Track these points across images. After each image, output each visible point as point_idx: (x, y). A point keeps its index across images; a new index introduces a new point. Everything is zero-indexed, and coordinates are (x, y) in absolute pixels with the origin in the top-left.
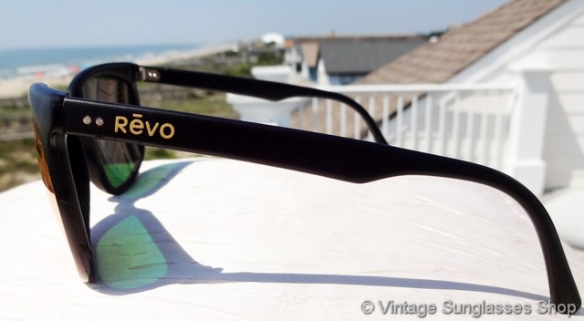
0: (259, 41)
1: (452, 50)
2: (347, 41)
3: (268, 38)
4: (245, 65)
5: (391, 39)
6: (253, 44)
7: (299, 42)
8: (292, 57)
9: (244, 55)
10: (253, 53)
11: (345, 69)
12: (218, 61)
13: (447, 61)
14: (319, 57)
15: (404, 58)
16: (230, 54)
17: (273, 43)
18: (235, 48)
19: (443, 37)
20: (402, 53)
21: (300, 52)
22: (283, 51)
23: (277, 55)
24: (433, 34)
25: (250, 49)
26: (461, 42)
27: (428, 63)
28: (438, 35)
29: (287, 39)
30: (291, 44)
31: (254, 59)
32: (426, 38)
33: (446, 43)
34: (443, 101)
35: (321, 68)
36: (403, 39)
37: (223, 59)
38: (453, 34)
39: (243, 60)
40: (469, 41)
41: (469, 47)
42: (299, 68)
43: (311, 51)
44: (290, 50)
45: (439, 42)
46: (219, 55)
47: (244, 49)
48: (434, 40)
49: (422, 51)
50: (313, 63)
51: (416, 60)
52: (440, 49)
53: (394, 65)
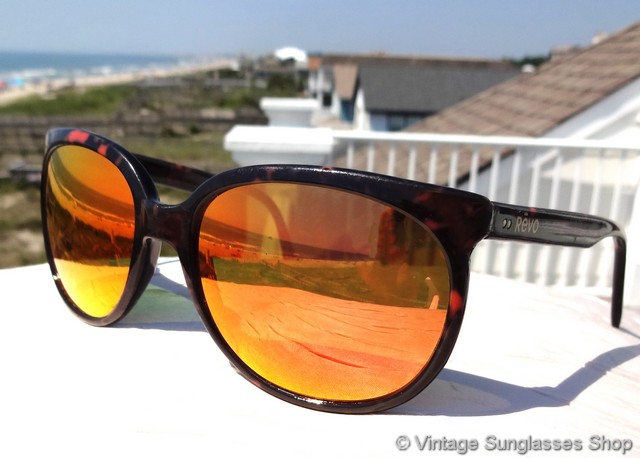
0: (271, 57)
1: (555, 87)
2: (402, 63)
3: (283, 54)
4: (248, 92)
5: (465, 65)
6: (261, 61)
7: (329, 61)
8: (318, 84)
9: (248, 75)
10: (261, 75)
11: (395, 105)
12: (208, 82)
13: (547, 102)
14: (357, 86)
15: (484, 95)
16: (227, 74)
17: (291, 61)
18: (235, 66)
19: (544, 67)
20: (482, 88)
21: (330, 78)
22: (305, 74)
23: (297, 78)
24: (527, 61)
25: (257, 67)
26: (570, 75)
27: (520, 104)
28: (537, 62)
29: (311, 56)
30: (317, 63)
31: (262, 84)
32: (516, 65)
33: (547, 76)
34: (537, 163)
35: (360, 102)
36: (483, 65)
37: (216, 81)
38: (558, 63)
39: (247, 83)
40: (582, 75)
41: (583, 83)
42: (327, 101)
43: (346, 76)
44: (316, 74)
45: (537, 73)
46: (210, 74)
47: (247, 67)
48: (528, 69)
49: (511, 86)
50: (348, 94)
51: (501, 100)
52: (541, 85)
53: (466, 104)
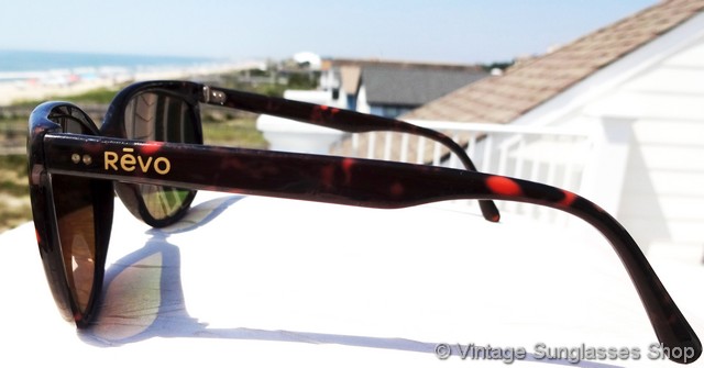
0: (291, 60)
1: (519, 86)
2: (394, 66)
3: (301, 58)
4: (272, 87)
5: (445, 68)
6: (283, 63)
7: (339, 64)
8: (328, 81)
9: (273, 74)
10: (283, 74)
11: (389, 99)
12: (241, 79)
13: (512, 97)
14: (360, 83)
15: (462, 92)
16: (256, 73)
17: (307, 64)
18: (262, 67)
19: (509, 70)
20: (459, 86)
21: (338, 76)
22: (318, 74)
23: (312, 77)
24: (496, 66)
25: (280, 68)
26: (531, 76)
27: (490, 99)
28: (503, 67)
29: (324, 60)
30: (328, 65)
31: (284, 81)
32: (487, 69)
33: (512, 77)
34: (504, 145)
35: (362, 97)
36: (460, 69)
37: (247, 78)
38: (521, 67)
39: (272, 80)
40: (541, 76)
41: (541, 83)
42: (336, 95)
43: (351, 76)
44: (327, 73)
45: (504, 75)
46: (243, 73)
47: (273, 68)
48: (496, 72)
49: (483, 84)
50: (352, 90)
51: (475, 95)
52: (506, 84)
53: (448, 98)
